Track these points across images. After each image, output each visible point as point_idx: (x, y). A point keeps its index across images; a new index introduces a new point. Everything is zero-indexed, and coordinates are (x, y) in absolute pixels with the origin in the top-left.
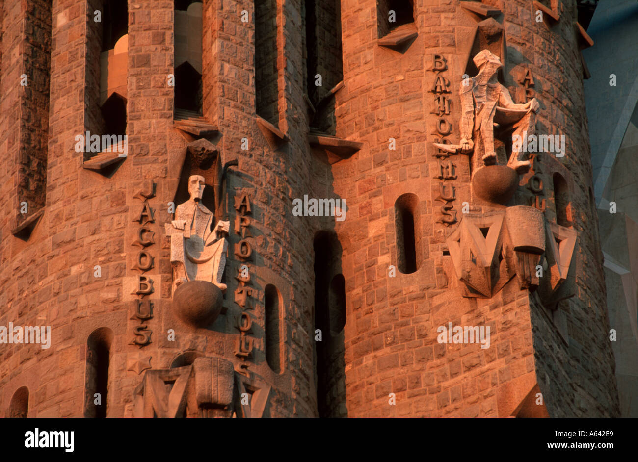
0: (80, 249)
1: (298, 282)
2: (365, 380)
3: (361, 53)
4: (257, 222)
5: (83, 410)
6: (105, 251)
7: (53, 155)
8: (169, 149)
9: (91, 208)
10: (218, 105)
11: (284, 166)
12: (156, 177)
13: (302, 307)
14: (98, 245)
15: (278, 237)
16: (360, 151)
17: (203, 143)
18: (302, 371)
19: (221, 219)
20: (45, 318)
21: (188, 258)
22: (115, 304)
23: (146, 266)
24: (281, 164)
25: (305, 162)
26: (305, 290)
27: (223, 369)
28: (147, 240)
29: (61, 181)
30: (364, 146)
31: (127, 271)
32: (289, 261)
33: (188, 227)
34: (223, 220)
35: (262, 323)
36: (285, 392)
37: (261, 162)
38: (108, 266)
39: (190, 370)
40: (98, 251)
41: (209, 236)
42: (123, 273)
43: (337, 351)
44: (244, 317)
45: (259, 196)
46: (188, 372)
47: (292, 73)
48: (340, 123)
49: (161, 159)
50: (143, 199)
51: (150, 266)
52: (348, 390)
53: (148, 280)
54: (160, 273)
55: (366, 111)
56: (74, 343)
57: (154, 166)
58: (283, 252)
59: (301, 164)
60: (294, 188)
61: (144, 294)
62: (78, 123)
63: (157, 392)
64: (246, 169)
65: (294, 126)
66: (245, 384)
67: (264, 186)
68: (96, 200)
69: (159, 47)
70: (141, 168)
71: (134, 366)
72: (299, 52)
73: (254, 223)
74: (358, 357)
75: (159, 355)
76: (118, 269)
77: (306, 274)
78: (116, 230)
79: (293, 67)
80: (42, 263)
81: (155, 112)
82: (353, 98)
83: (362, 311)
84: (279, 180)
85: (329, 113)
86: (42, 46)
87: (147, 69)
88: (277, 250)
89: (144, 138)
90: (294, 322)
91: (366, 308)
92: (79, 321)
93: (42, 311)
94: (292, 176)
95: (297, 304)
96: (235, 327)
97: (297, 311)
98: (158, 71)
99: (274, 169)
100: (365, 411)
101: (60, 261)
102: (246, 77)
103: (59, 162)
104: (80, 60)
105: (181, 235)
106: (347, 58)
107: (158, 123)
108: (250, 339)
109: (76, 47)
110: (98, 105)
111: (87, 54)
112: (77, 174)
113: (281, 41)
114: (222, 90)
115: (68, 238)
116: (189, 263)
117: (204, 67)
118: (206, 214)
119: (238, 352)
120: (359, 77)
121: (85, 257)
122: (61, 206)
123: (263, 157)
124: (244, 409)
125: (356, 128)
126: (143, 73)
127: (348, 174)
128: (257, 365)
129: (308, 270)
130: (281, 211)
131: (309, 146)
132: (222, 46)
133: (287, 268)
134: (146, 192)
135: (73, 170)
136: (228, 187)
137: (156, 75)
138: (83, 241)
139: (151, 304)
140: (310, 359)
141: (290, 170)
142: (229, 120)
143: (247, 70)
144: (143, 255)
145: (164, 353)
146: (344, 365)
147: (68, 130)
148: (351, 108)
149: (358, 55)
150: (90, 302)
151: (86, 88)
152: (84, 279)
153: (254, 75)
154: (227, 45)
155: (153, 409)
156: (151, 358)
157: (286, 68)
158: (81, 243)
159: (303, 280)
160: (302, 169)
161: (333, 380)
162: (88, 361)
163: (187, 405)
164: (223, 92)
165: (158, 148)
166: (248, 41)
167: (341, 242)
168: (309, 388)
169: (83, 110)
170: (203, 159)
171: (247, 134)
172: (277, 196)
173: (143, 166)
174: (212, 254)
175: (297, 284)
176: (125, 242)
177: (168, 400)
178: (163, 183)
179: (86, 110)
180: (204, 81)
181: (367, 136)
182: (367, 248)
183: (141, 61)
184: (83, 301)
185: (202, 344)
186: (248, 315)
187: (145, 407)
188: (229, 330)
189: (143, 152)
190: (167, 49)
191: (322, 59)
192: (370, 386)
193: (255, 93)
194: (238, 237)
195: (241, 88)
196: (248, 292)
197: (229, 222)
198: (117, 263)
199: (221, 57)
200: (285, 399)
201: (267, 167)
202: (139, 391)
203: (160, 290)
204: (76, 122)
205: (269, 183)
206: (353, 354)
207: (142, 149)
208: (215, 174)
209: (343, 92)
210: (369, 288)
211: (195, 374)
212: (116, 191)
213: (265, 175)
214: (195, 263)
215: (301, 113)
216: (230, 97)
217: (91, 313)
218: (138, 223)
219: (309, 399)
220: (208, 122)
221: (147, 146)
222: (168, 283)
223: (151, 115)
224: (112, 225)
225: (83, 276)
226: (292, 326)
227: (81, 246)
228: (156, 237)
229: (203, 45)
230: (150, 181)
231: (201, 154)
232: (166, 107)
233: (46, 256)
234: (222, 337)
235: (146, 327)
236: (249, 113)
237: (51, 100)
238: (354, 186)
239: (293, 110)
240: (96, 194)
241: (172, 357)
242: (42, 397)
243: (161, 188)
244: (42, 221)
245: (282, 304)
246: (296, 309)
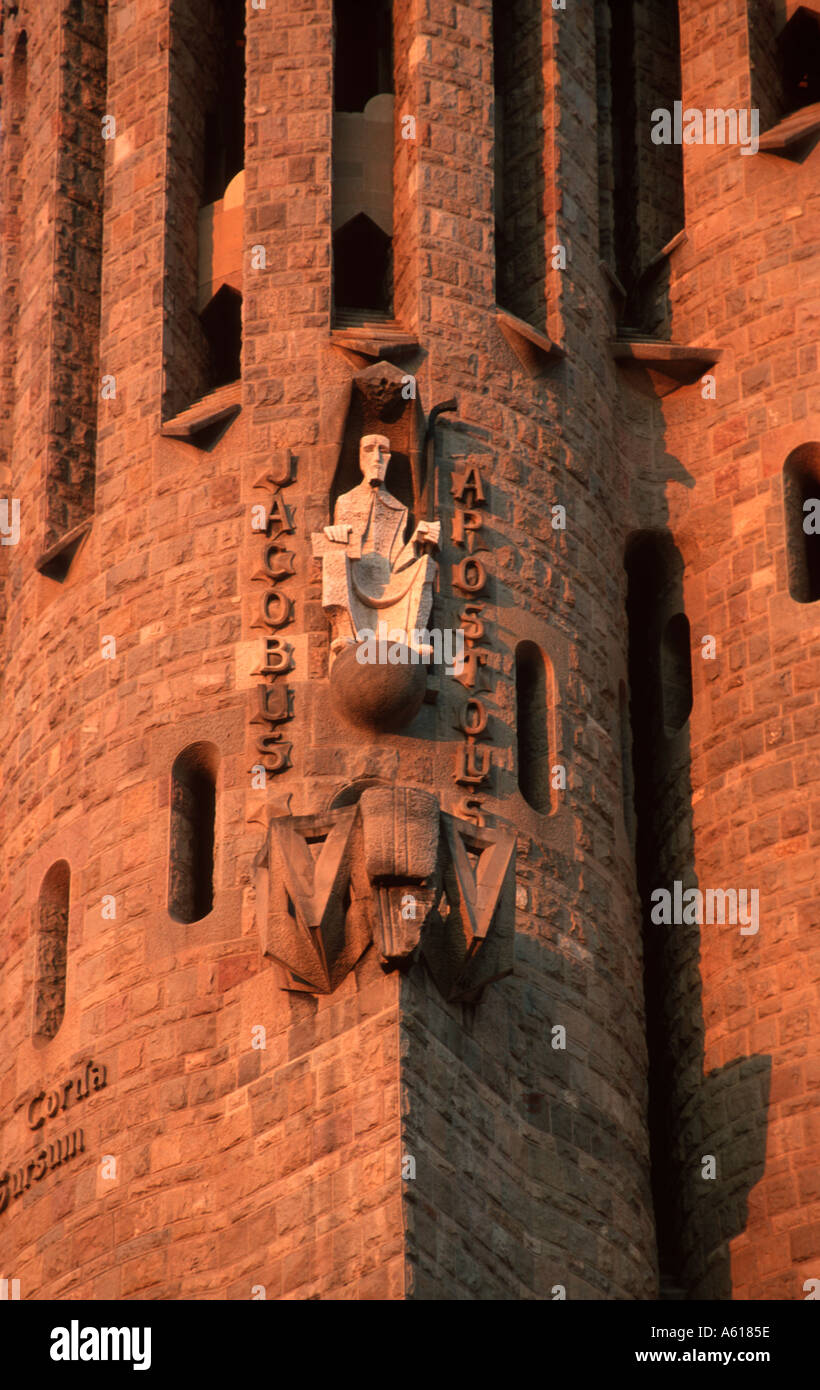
0: (157, 592)
1: (586, 634)
2: (728, 818)
3: (720, 169)
4: (498, 521)
5: (166, 901)
6: (202, 595)
7: (107, 414)
8: (322, 388)
9: (176, 513)
10: (419, 295)
11: (554, 405)
12: (298, 443)
13: (597, 683)
14: (188, 582)
15: (542, 547)
16: (717, 366)
17: (384, 369)
18: (597, 808)
19: (423, 519)
20: (96, 730)
21: (359, 599)
22: (222, 696)
23: (278, 620)
24: (550, 402)
25: (602, 395)
26: (602, 648)
27: (416, 808)
28: (280, 567)
29: (121, 463)
30: (724, 355)
31: (244, 630)
32: (567, 594)
33: (356, 539)
34: (427, 521)
35: (509, 718)
36: (560, 850)
37: (505, 401)
38: (208, 623)
39: (354, 814)
40: (190, 594)
41: (400, 553)
42: (236, 634)
43: (677, 766)
44: (473, 707)
45: (501, 468)
46: (349, 817)
47: (573, 220)
48: (678, 315)
49: (306, 407)
50: (272, 488)
51: (288, 618)
52: (699, 839)
53: (282, 645)
54: (306, 631)
55: (728, 285)
56: (147, 774)
57: (294, 422)
58: (554, 575)
59: (594, 400)
60: (577, 449)
61: (275, 672)
62: (151, 349)
63: (291, 859)
64: (474, 418)
65: (577, 325)
66: (463, 835)
67: (512, 449)
68: (184, 497)
69: (303, 188)
70: (269, 428)
71: (259, 813)
72: (592, 179)
73: (491, 521)
74: (716, 775)
75: (306, 789)
76: (227, 627)
77: (605, 619)
78: (222, 551)
79: (576, 207)
80: (88, 624)
81: (296, 317)
82: (704, 261)
83: (722, 684)
84: (544, 434)
85: (659, 295)
86: (94, 203)
87: (279, 232)
88: (541, 572)
89: (275, 368)
90: (577, 712)
91: (728, 677)
92: (156, 731)
93: (90, 715)
94: (573, 426)
95: (584, 676)
96: (455, 728)
97: (585, 690)
98: (301, 235)
99: (532, 415)
100: (730, 878)
101: (120, 619)
102: (477, 234)
103: (117, 426)
104: (154, 225)
105: (341, 553)
106: (692, 183)
107: (300, 337)
108: (485, 749)
109: (148, 200)
110: (192, 311)
111: (167, 213)
112: (150, 448)
113: (551, 158)
114: (426, 264)
115: (135, 573)
116: (362, 607)
117: (396, 220)
118: (395, 510)
119: (460, 775)
120: (714, 218)
121: (165, 608)
122: (121, 512)
123: (510, 390)
124: (463, 885)
125: (710, 322)
126: (272, 241)
127: (694, 415)
128: (502, 799)
129: (611, 610)
130: (549, 496)
131: (613, 364)
132: (428, 176)
133: (562, 607)
134: (278, 474)
135: (142, 441)
136: (437, 454)
137: (297, 244)
138: (162, 578)
139: (289, 693)
140: (615, 783)
141: (568, 413)
142: (440, 322)
143: (477, 219)
144: (272, 597)
145: (316, 785)
146: (691, 792)
147: (134, 362)
148: (699, 281)
149: (711, 175)
150: (176, 694)
151: (167, 278)
152: (164, 652)
153: (493, 229)
154: (437, 173)
155: (287, 892)
156: (291, 795)
157: (560, 212)
158: (158, 583)
159: (597, 630)
160: (595, 411)
161: (672, 822)
162: (174, 808)
163: (349, 881)
164: (430, 267)
165: (300, 386)
166: (480, 163)
167: (682, 551)
168: (613, 839)
169: (161, 323)
170: (385, 400)
171: (477, 347)
172: (541, 466)
173: (272, 424)
174: (405, 588)
175: (584, 638)
176: (239, 575)
177: (313, 874)
178: (310, 454)
179: (166, 322)
180: (396, 249)
181: (731, 334)
182: (730, 558)
183: (268, 219)
184: (163, 694)
185: (387, 765)
186: (479, 703)
187: (270, 889)
188: (443, 735)
189: (271, 396)
190: (317, 191)
191: (648, 188)
192: (737, 830)
193: (493, 265)
194: (459, 552)
195: (466, 256)
196: (478, 659)
197: (438, 523)
198: (223, 616)
199: (425, 198)
200: (559, 864)
201: (520, 411)
202: (261, 859)
203: (306, 665)
204: (146, 347)
205: (523, 441)
206: (705, 769)
207: (269, 391)
208: (411, 430)
209: (685, 251)
210: (734, 638)
211: (362, 821)
212: (221, 476)
213: (516, 427)
214: (372, 607)
215: (595, 299)
216: (443, 275)
217: (177, 715)
218: (264, 535)
219: (612, 862)
220: (402, 329)
221: (280, 384)
222: (322, 650)
223: (288, 323)
224: (215, 543)
225: (162, 644)
226: (574, 721)
227: (159, 587)
228: (298, 560)
229: (395, 178)
230: (284, 453)
231: (380, 393)
232: (317, 306)
233: (96, 611)
234: (430, 749)
235: (280, 737)
236: (482, 306)
237: (103, 306)
238: (705, 438)
239: (575, 294)
240: (185, 486)
241: (331, 793)
242: (93, 880)
243: (306, 465)
244: (89, 542)
245: (553, 679)
246: (583, 686)
